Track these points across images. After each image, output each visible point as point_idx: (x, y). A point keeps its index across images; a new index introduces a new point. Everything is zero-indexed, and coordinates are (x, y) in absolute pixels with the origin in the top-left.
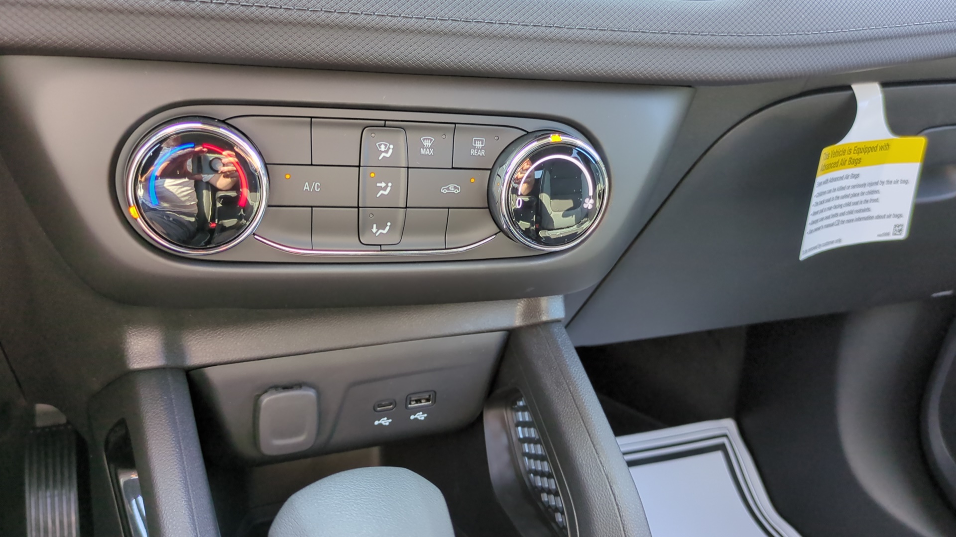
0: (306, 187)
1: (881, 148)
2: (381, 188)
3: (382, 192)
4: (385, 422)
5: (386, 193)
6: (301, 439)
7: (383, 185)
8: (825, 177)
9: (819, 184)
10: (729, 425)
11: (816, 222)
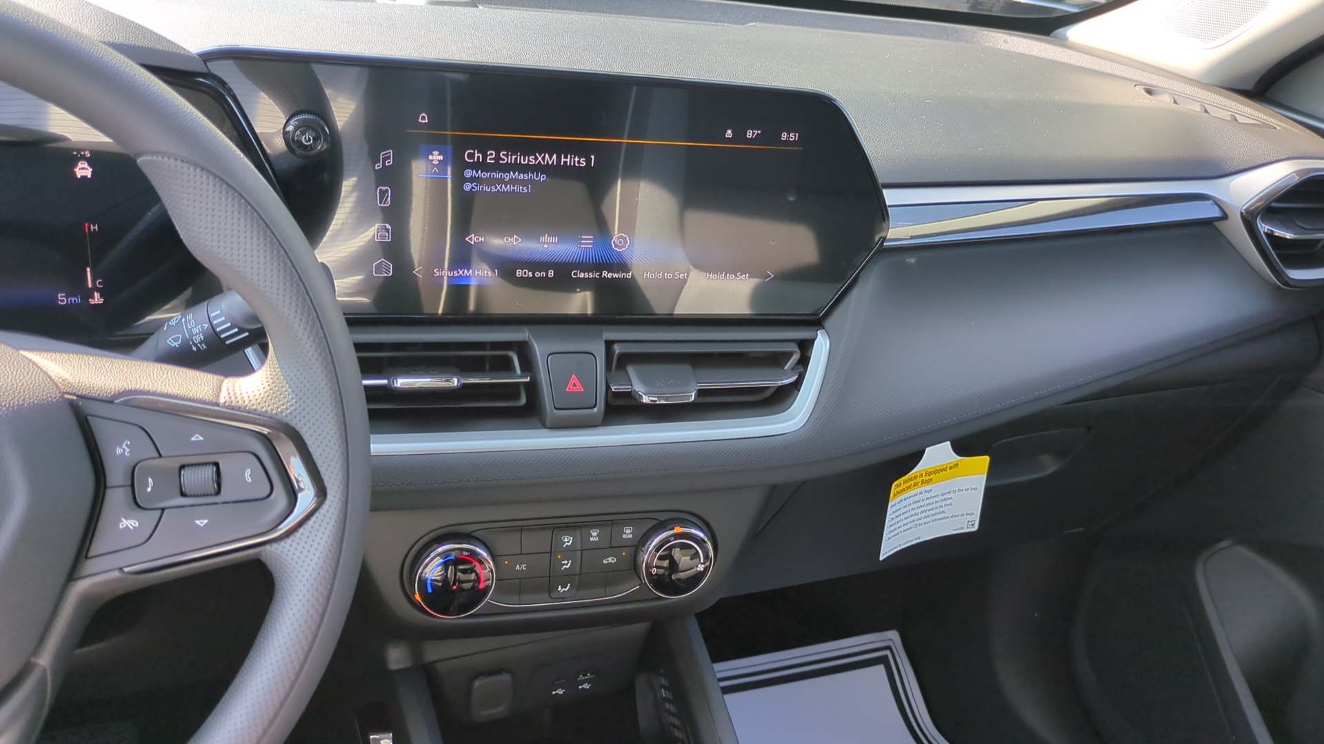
0: (518, 568)
1: (951, 468)
2: (564, 564)
3: (565, 566)
4: (560, 691)
5: (568, 567)
6: (501, 709)
7: (566, 562)
8: (898, 499)
9: (893, 506)
10: (893, 637)
11: (894, 530)
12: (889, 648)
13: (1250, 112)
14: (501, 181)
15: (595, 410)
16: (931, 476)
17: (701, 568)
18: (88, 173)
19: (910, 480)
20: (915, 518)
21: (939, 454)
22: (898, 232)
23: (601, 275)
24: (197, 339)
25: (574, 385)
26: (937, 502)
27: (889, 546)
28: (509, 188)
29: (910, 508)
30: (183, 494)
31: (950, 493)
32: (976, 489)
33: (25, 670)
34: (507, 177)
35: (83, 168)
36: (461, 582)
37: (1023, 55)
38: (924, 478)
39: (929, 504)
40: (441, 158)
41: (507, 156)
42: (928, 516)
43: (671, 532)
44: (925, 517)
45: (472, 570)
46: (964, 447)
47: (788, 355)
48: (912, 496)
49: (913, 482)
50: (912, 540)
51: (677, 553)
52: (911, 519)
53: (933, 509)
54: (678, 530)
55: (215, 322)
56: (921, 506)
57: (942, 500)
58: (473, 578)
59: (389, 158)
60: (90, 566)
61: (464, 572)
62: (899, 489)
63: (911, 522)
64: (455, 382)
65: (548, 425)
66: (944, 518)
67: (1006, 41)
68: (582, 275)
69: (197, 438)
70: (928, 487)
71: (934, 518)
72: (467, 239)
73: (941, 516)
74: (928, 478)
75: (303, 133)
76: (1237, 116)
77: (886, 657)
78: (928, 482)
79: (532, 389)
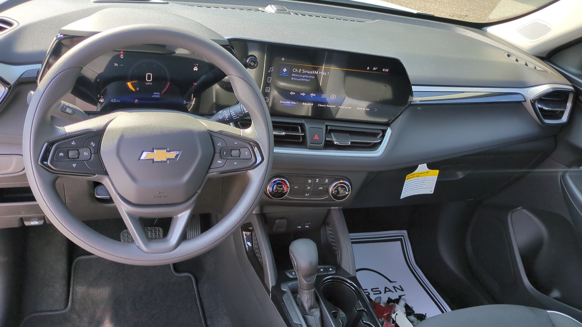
0: (295, 187)
1: (426, 173)
3: (308, 188)
4: (300, 227)
6: (283, 229)
8: (408, 180)
9: (406, 182)
10: (405, 232)
11: (406, 190)
12: (403, 236)
13: (541, 66)
14: (302, 78)
15: (322, 145)
16: (420, 175)
17: (347, 193)
18: (197, 70)
19: (412, 175)
20: (413, 187)
21: (423, 168)
22: (416, 99)
23: (326, 106)
24: (226, 117)
25: (316, 137)
26: (421, 183)
27: (403, 195)
28: (304, 80)
29: (412, 184)
30: (232, 156)
31: (425, 180)
32: (434, 180)
33: (196, 192)
34: (304, 77)
35: (196, 68)
36: (278, 190)
37: (470, 37)
38: (417, 175)
39: (418, 183)
40: (286, 70)
41: (304, 71)
42: (417, 187)
43: (339, 182)
44: (416, 187)
45: (282, 187)
46: (431, 166)
47: (379, 134)
48: (413, 180)
49: (413, 176)
50: (411, 194)
51: (340, 188)
52: (412, 187)
53: (419, 185)
54: (341, 181)
55: (231, 113)
56: (415, 184)
57: (422, 183)
58: (281, 189)
59: (272, 69)
60: (211, 171)
61: (279, 187)
62: (409, 177)
63: (411, 188)
64: (284, 133)
65: (308, 147)
66: (423, 188)
67: (464, 32)
68: (321, 106)
69: (236, 143)
70: (418, 178)
71: (419, 188)
72: (290, 93)
73: (422, 187)
74: (418, 175)
75: (251, 62)
76: (537, 67)
77: (402, 239)
78: (418, 176)
79: (304, 137)
